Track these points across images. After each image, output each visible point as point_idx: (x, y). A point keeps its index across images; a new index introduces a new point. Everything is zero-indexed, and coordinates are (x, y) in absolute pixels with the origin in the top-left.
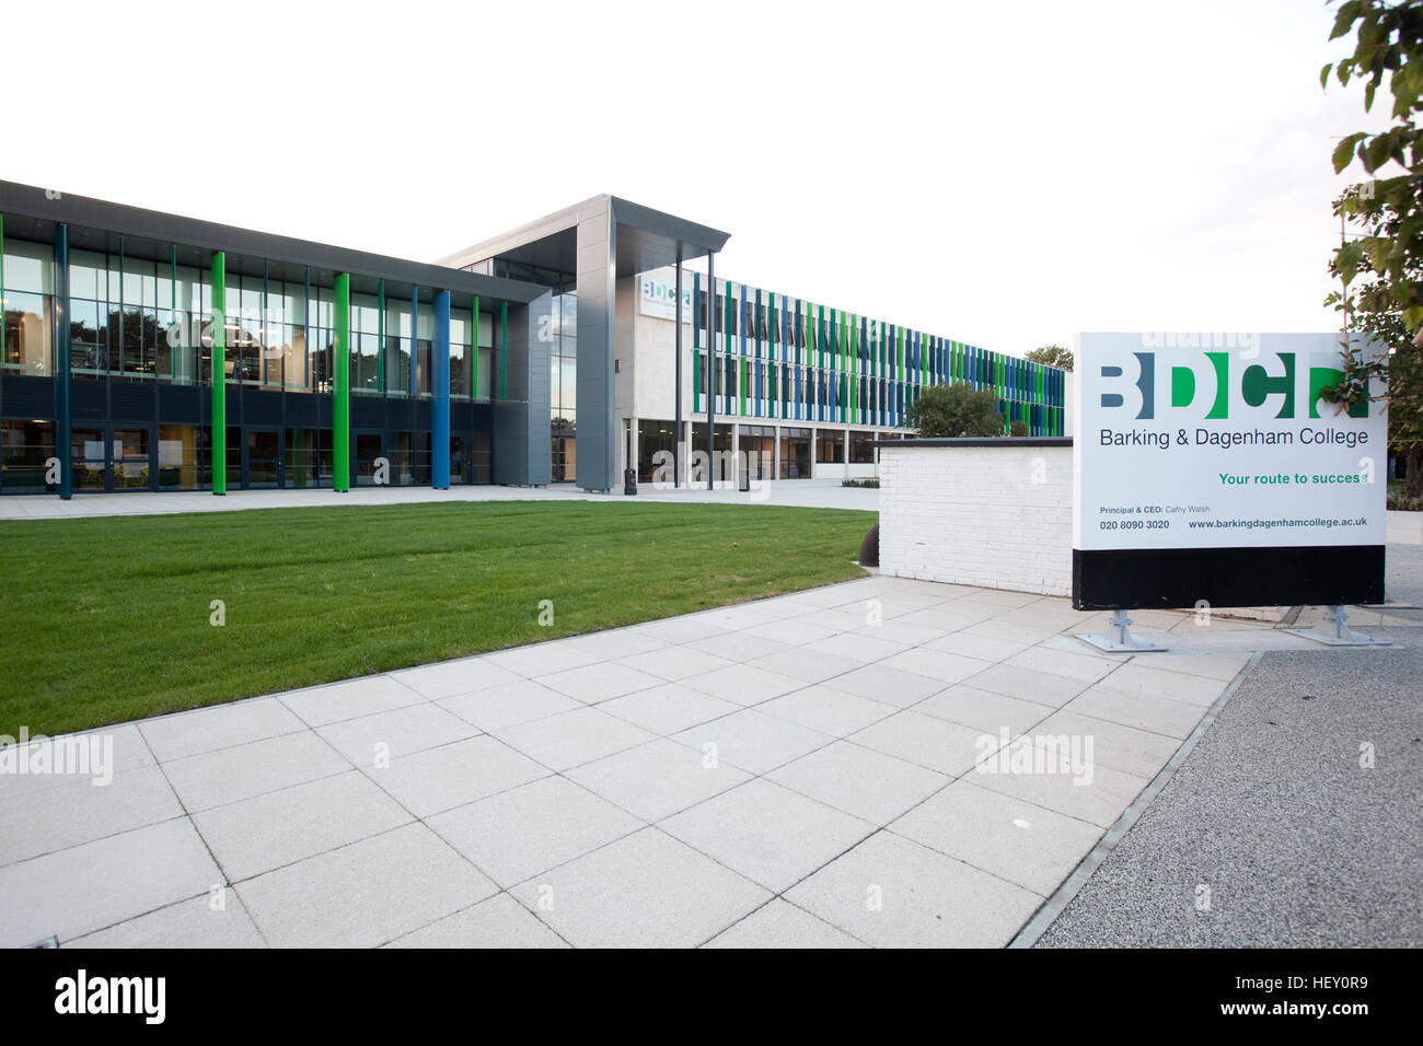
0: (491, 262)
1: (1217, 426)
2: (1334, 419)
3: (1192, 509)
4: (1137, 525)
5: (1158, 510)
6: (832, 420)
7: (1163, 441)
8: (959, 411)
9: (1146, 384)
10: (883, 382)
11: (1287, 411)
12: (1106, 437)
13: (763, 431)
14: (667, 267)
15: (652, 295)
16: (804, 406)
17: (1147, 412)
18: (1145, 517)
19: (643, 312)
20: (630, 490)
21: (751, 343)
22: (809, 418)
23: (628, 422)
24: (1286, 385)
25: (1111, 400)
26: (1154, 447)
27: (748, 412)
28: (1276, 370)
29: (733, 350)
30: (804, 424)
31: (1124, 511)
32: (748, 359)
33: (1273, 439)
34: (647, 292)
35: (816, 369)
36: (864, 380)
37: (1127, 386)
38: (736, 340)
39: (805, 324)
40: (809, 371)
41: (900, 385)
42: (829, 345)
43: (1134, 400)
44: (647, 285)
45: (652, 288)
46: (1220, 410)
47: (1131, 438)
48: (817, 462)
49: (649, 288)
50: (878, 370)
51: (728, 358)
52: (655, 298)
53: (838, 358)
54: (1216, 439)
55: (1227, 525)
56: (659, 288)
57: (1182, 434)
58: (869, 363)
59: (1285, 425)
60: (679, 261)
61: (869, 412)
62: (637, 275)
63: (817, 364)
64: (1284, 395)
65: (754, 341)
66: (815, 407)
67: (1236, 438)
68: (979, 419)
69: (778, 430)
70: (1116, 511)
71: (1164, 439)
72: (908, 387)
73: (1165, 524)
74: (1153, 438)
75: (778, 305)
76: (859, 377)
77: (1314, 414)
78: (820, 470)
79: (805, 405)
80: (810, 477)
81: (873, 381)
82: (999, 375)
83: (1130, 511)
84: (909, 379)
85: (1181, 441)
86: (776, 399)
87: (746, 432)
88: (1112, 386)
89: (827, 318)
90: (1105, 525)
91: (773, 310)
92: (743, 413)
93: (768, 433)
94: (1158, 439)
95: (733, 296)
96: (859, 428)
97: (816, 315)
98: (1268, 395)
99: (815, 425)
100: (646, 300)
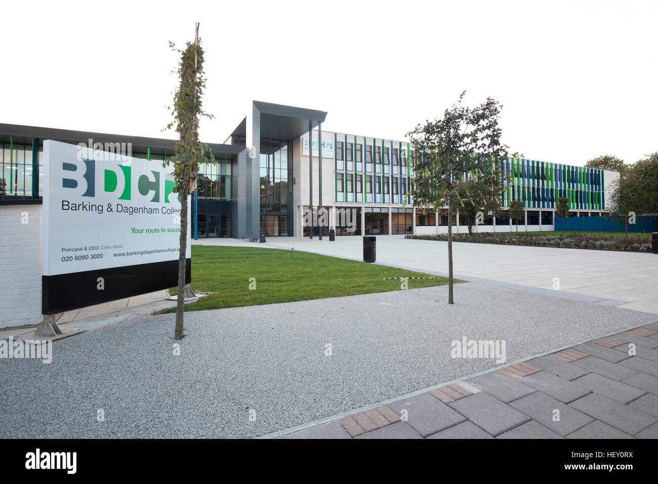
3: (115, 247)
4: (85, 257)
5: (97, 248)
9: (90, 176)
11: (156, 199)
12: (65, 205)
17: (90, 192)
18: (89, 253)
24: (155, 186)
25: (70, 183)
26: (94, 212)
28: (152, 179)
31: (76, 250)
37: (78, 175)
43: (83, 185)
46: (126, 195)
47: (81, 207)
54: (126, 210)
55: (132, 254)
57: (109, 206)
59: (155, 205)
64: (155, 191)
67: (135, 210)
70: (71, 250)
71: (100, 208)
73: (100, 256)
74: (94, 207)
83: (81, 249)
85: (109, 210)
88: (70, 175)
90: (64, 259)
94: (97, 208)
98: (150, 191)
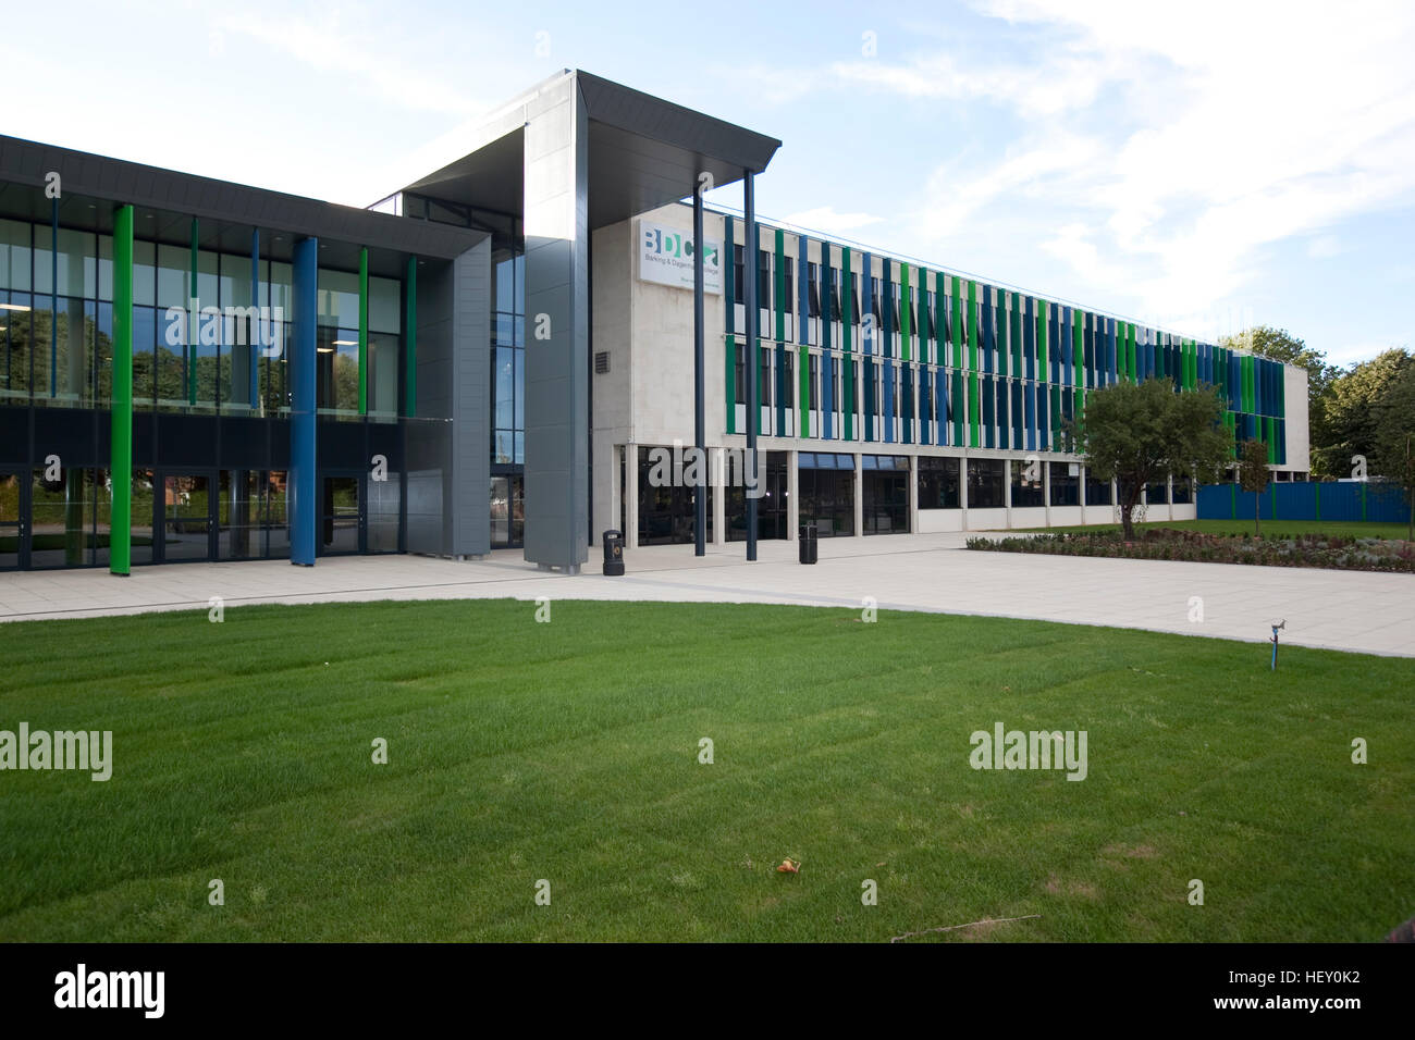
6: (942, 442)
8: (1157, 424)
10: (1016, 385)
13: (836, 462)
14: (673, 206)
15: (659, 251)
16: (898, 422)
19: (644, 276)
21: (815, 326)
22: (907, 440)
23: (622, 449)
27: (813, 433)
29: (787, 337)
30: (898, 448)
32: (811, 351)
34: (649, 245)
35: (915, 366)
36: (988, 382)
38: (792, 321)
39: (898, 297)
40: (906, 368)
41: (1043, 388)
42: (935, 327)
44: (649, 235)
45: (658, 241)
48: (921, 507)
49: (653, 240)
50: (1009, 367)
51: (780, 348)
52: (665, 254)
53: (949, 348)
56: (669, 240)
58: (996, 354)
61: (997, 429)
62: (634, 219)
63: (917, 358)
65: (820, 322)
66: (916, 423)
68: (1193, 437)
69: (859, 460)
72: (1055, 391)
75: (856, 267)
76: (981, 376)
78: (923, 519)
79: (900, 420)
80: (909, 532)
81: (1002, 383)
84: (1056, 378)
86: (856, 412)
87: (809, 463)
89: (931, 286)
91: (849, 277)
92: (805, 434)
93: (844, 464)
95: (787, 253)
96: (981, 453)
97: (914, 282)
99: (916, 450)
100: (647, 257)
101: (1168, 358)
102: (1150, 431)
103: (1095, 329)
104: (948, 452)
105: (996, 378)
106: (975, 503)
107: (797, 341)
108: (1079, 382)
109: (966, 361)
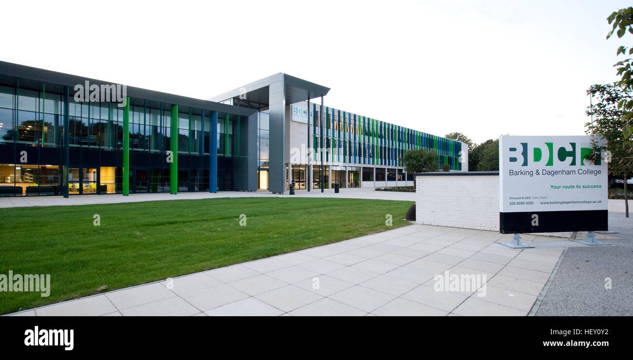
0: (232, 99)
1: (549, 168)
2: (589, 166)
3: (541, 198)
4: (522, 203)
5: (530, 198)
6: (369, 163)
7: (531, 174)
8: (422, 160)
9: (525, 153)
10: (389, 148)
11: (573, 163)
12: (511, 172)
13: (341, 168)
14: (304, 102)
15: (297, 113)
16: (357, 158)
17: (525, 164)
18: (525, 201)
19: (293, 120)
20: (292, 193)
21: (336, 132)
22: (360, 163)
23: (288, 165)
24: (573, 154)
25: (513, 160)
26: (528, 176)
27: (335, 160)
28: (569, 149)
29: (329, 135)
30: (358, 165)
31: (518, 199)
32: (335, 139)
33: (569, 173)
34: (295, 111)
35: (362, 142)
36: (381, 147)
37: (518, 154)
38: (330, 131)
39: (358, 124)
40: (360, 144)
41: (396, 149)
42: (367, 133)
43: (521, 159)
44: (294, 109)
45: (297, 110)
46: (550, 163)
47: (520, 173)
48: (363, 180)
49: (296, 110)
50: (387, 143)
51: (327, 138)
53: (371, 138)
54: (549, 173)
55: (553, 203)
56: (299, 110)
57: (537, 171)
58: (383, 140)
59: (573, 168)
60: (309, 99)
61: (383, 160)
62: (291, 105)
63: (363, 141)
64: (572, 157)
65: (338, 131)
66: (362, 158)
67: (556, 173)
68: (430, 163)
69: (347, 168)
70: (515, 198)
71: (531, 173)
72: (399, 150)
73: (532, 203)
74: (527, 173)
75: (347, 117)
76: (379, 145)
77: (582, 164)
78: (364, 184)
80: (360, 187)
81: (385, 147)
82: (435, 144)
83: (520, 198)
84: (399, 146)
85: (537, 174)
86: (346, 155)
87: (334, 168)
88: (513, 154)
89: (366, 122)
90: (511, 204)
91: (345, 118)
92: (333, 161)
93: (343, 169)
94: (529, 173)
95: (329, 113)
96: (379, 166)
97: (362, 120)
98: (567, 158)
99: (362, 165)
100: (295, 115)
101: (429, 141)
102: (421, 161)
103: (410, 133)
104: (371, 166)
105: (383, 146)
106: (377, 180)
107: (331, 136)
108: (405, 148)
109: (376, 141)
